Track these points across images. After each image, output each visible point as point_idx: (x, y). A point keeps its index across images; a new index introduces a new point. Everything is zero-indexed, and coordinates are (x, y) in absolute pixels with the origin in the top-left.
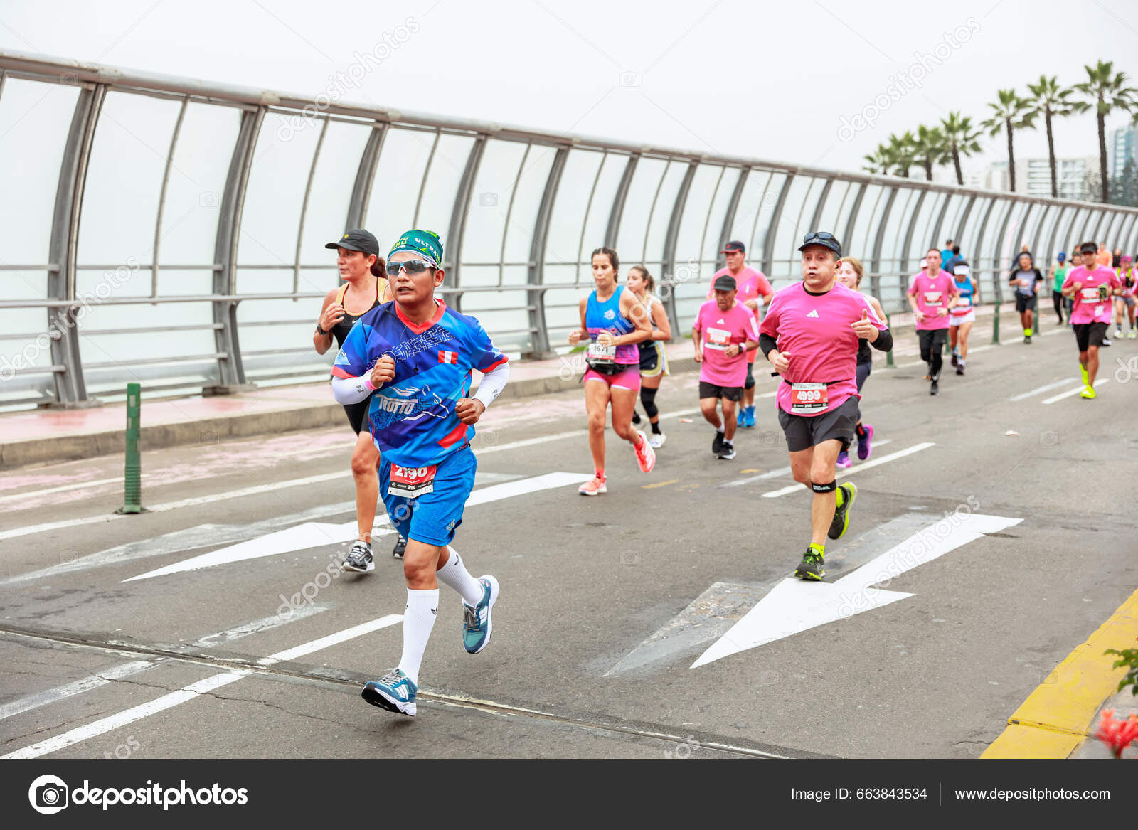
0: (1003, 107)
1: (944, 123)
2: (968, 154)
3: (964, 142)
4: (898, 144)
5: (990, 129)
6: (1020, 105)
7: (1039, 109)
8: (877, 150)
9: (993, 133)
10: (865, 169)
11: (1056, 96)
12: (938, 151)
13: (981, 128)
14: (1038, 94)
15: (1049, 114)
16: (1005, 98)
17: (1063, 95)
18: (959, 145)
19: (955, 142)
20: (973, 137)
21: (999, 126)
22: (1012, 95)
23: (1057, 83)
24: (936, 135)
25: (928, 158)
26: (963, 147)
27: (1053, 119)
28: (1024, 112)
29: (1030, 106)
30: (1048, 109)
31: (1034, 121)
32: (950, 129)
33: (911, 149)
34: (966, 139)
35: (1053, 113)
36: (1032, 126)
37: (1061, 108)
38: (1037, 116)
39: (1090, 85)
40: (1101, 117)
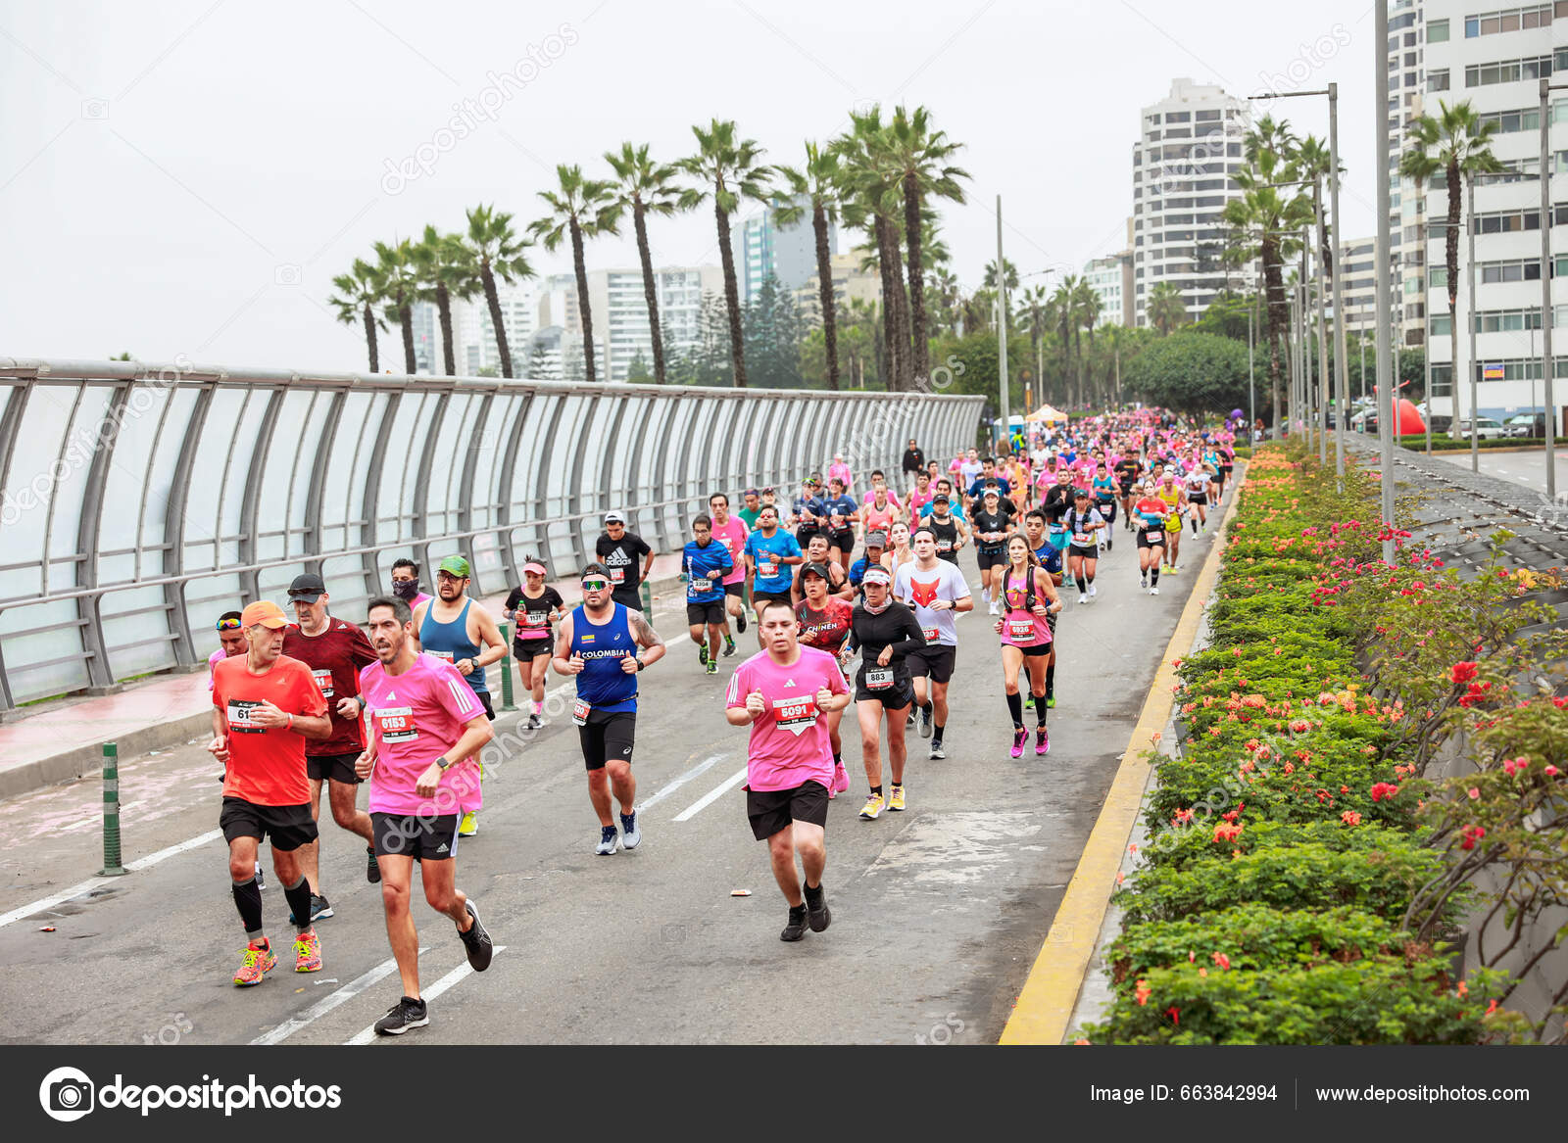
0: (563, 198)
2: (508, 279)
3: (501, 257)
4: (388, 257)
5: (544, 236)
6: (592, 191)
7: (623, 199)
8: (351, 270)
9: (551, 242)
10: (334, 302)
11: (649, 179)
12: (460, 274)
13: (527, 235)
14: (622, 170)
15: (640, 210)
16: (569, 179)
17: (663, 175)
18: (492, 262)
19: (487, 259)
20: (516, 250)
21: (560, 229)
22: (576, 173)
23: (650, 157)
24: (453, 247)
25: (441, 284)
26: (501, 266)
27: (648, 218)
28: (599, 205)
29: (609, 196)
30: (638, 201)
31: (618, 221)
32: (476, 235)
33: (411, 269)
34: (505, 251)
35: (646, 207)
36: (613, 231)
37: (659, 199)
38: (622, 212)
39: (703, 161)
40: (722, 215)
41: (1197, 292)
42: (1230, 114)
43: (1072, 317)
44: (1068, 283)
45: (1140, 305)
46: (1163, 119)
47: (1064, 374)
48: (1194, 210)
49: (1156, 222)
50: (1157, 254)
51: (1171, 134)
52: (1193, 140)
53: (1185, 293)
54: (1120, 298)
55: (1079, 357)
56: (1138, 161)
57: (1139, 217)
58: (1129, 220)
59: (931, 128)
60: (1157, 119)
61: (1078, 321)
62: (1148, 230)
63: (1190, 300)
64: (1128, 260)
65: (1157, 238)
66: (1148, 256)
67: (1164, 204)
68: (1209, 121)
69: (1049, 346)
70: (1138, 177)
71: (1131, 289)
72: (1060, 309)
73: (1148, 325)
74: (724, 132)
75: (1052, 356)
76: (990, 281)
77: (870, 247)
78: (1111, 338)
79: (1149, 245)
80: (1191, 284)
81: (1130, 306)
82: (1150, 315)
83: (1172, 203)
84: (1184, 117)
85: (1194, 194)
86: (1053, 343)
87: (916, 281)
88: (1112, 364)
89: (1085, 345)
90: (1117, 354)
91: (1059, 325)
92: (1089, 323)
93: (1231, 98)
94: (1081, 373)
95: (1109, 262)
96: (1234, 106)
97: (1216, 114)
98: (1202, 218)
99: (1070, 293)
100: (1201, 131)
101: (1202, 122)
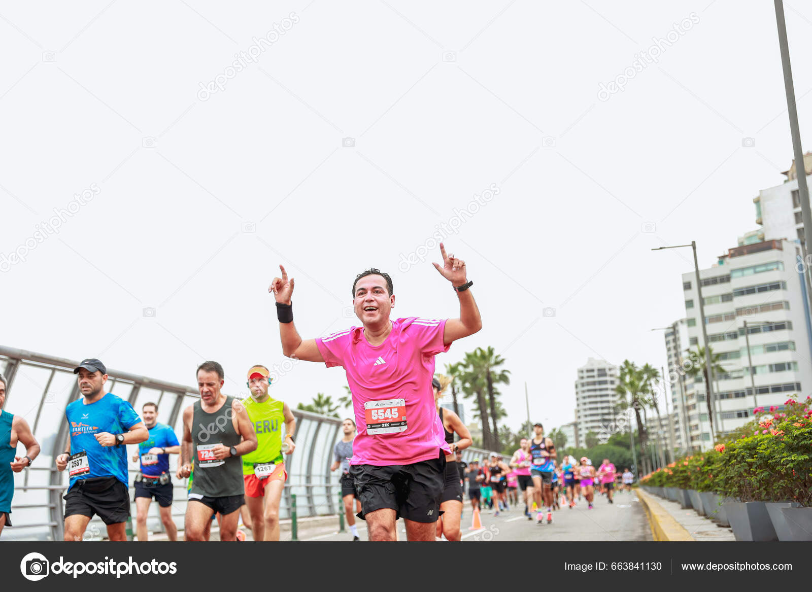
1: (315, 401)
5: (344, 404)
9: (347, 405)
13: (338, 403)
32: (318, 404)
34: (330, 411)
42: (610, 369)
44: (554, 430)
45: (581, 441)
46: (585, 371)
48: (599, 405)
49: (585, 410)
50: (586, 422)
51: (588, 377)
52: (596, 379)
54: (573, 439)
56: (576, 387)
57: (579, 408)
58: (575, 410)
59: (495, 353)
60: (582, 372)
62: (582, 413)
64: (575, 425)
65: (586, 416)
66: (583, 423)
67: (588, 403)
68: (602, 372)
70: (577, 393)
71: (577, 436)
76: (523, 429)
77: (476, 410)
79: (583, 419)
81: (578, 442)
83: (591, 403)
84: (592, 371)
85: (599, 399)
87: (496, 429)
92: (563, 445)
93: (609, 363)
95: (569, 426)
96: (611, 367)
97: (604, 370)
98: (602, 408)
99: (555, 434)
100: (599, 376)
101: (600, 373)
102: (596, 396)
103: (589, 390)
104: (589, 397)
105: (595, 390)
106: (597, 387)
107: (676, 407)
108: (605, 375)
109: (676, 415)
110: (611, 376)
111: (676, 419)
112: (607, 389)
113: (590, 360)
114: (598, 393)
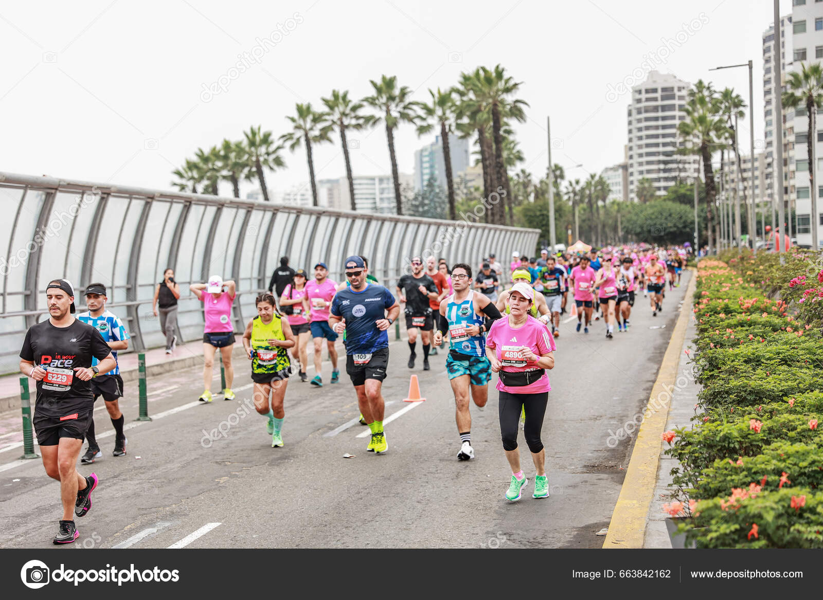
0: (301, 122)
1: (247, 136)
2: (271, 169)
3: (266, 156)
4: (206, 160)
5: (288, 144)
6: (317, 119)
7: (334, 123)
8: (185, 165)
9: (293, 146)
10: (175, 184)
11: (348, 111)
12: (244, 165)
13: (280, 142)
14: (332, 108)
15: (343, 128)
16: (303, 111)
17: (354, 109)
18: (262, 159)
19: (257, 156)
20: (274, 152)
21: (298, 140)
22: (308, 108)
23: (349, 98)
24: (240, 150)
25: (234, 172)
26: (266, 161)
28: (320, 126)
29: (326, 120)
30: (342, 123)
31: (331, 135)
32: (253, 143)
33: (219, 164)
34: (268, 154)
35: (347, 127)
36: (330, 141)
37: (354, 122)
38: (333, 130)
39: (378, 98)
40: (389, 130)
41: (662, 184)
42: (680, 89)
43: (593, 196)
44: (593, 177)
45: (632, 191)
46: (643, 92)
47: (590, 227)
48: (661, 140)
49: (640, 147)
50: (641, 164)
51: (647, 100)
52: (659, 103)
53: (656, 184)
54: (621, 188)
55: (598, 218)
56: (630, 114)
57: (631, 144)
58: (626, 146)
60: (640, 92)
61: (597, 198)
62: (636, 151)
63: (659, 189)
64: (625, 167)
65: (641, 155)
66: (636, 165)
67: (644, 137)
68: (668, 93)
69: (582, 212)
70: (630, 123)
71: (627, 183)
72: (587, 192)
73: (636, 200)
74: (389, 83)
75: (584, 217)
78: (616, 207)
79: (636, 159)
80: (658, 180)
81: (626, 192)
82: (637, 195)
83: (648, 137)
84: (655, 90)
85: (660, 132)
86: (584, 210)
88: (616, 221)
89: (602, 212)
90: (619, 215)
91: (586, 200)
92: (604, 200)
93: (680, 81)
94: (600, 227)
95: (614, 169)
96: (681, 85)
97: (672, 89)
98: (665, 145)
99: (593, 183)
100: (664, 98)
101: (664, 93)
102: (657, 128)
103: (647, 119)
104: (647, 128)
105: (656, 119)
106: (660, 114)
107: (769, 144)
108: (672, 97)
109: (770, 154)
110: (681, 98)
111: (769, 160)
112: (673, 117)
113: (652, 74)
114: (660, 123)
